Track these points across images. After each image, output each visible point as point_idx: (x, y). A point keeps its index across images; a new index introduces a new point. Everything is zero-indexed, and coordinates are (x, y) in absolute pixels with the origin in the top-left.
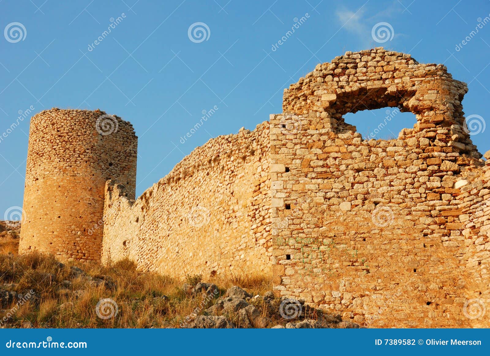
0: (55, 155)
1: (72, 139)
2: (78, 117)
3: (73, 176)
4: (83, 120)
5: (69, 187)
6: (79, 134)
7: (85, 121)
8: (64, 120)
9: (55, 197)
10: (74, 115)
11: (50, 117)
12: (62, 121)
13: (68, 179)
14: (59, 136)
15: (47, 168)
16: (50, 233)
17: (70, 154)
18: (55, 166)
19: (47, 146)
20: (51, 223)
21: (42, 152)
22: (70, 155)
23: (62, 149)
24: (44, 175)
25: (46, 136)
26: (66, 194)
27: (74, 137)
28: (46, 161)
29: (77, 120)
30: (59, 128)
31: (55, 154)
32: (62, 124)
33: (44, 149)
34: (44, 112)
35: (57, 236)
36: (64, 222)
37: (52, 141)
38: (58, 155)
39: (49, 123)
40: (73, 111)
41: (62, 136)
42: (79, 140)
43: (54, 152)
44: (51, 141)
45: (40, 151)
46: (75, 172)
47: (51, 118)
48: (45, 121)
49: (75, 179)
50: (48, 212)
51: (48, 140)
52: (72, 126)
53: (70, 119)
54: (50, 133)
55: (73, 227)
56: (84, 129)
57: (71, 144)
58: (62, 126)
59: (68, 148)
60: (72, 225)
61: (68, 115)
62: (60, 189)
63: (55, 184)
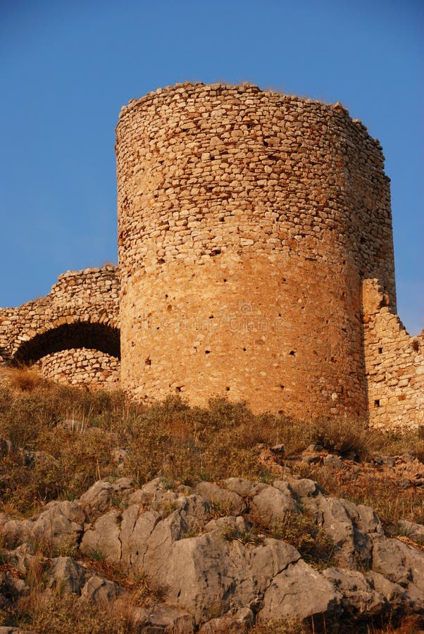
0: (265, 203)
1: (299, 168)
2: (308, 117)
3: (311, 260)
4: (317, 127)
5: (306, 284)
6: (313, 159)
7: (321, 129)
8: (280, 119)
9: (278, 304)
10: (299, 110)
11: (238, 105)
12: (275, 120)
13: (301, 264)
14: (270, 157)
15: (246, 229)
16: (275, 389)
17: (299, 204)
18: (269, 229)
19: (239, 177)
20: (276, 365)
21: (227, 189)
22: (300, 208)
23: (281, 191)
24: (241, 246)
25: (231, 149)
26: (300, 301)
27: (304, 167)
28: (240, 212)
29: (305, 124)
30: (268, 137)
31: (266, 199)
32: (275, 128)
33: (230, 182)
34: (220, 90)
35: (294, 398)
36: (305, 367)
37: (252, 165)
38: (273, 203)
39: (239, 119)
40: (296, 100)
41: (276, 159)
42: (314, 175)
43: (263, 194)
44: (248, 164)
45: (217, 185)
46: (314, 251)
47: (244, 107)
48: (224, 111)
49: (315, 268)
50: (264, 338)
51: (241, 160)
52: (298, 138)
53: (291, 118)
54: (243, 146)
55: (322, 380)
56: (320, 148)
57: (299, 182)
58: (275, 135)
59: (294, 191)
60: (321, 376)
61: (288, 109)
62: (285, 286)
63: (273, 274)
